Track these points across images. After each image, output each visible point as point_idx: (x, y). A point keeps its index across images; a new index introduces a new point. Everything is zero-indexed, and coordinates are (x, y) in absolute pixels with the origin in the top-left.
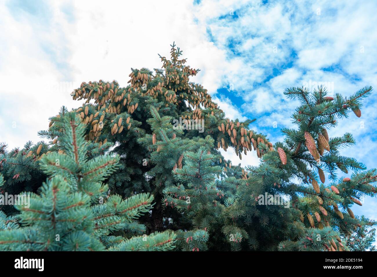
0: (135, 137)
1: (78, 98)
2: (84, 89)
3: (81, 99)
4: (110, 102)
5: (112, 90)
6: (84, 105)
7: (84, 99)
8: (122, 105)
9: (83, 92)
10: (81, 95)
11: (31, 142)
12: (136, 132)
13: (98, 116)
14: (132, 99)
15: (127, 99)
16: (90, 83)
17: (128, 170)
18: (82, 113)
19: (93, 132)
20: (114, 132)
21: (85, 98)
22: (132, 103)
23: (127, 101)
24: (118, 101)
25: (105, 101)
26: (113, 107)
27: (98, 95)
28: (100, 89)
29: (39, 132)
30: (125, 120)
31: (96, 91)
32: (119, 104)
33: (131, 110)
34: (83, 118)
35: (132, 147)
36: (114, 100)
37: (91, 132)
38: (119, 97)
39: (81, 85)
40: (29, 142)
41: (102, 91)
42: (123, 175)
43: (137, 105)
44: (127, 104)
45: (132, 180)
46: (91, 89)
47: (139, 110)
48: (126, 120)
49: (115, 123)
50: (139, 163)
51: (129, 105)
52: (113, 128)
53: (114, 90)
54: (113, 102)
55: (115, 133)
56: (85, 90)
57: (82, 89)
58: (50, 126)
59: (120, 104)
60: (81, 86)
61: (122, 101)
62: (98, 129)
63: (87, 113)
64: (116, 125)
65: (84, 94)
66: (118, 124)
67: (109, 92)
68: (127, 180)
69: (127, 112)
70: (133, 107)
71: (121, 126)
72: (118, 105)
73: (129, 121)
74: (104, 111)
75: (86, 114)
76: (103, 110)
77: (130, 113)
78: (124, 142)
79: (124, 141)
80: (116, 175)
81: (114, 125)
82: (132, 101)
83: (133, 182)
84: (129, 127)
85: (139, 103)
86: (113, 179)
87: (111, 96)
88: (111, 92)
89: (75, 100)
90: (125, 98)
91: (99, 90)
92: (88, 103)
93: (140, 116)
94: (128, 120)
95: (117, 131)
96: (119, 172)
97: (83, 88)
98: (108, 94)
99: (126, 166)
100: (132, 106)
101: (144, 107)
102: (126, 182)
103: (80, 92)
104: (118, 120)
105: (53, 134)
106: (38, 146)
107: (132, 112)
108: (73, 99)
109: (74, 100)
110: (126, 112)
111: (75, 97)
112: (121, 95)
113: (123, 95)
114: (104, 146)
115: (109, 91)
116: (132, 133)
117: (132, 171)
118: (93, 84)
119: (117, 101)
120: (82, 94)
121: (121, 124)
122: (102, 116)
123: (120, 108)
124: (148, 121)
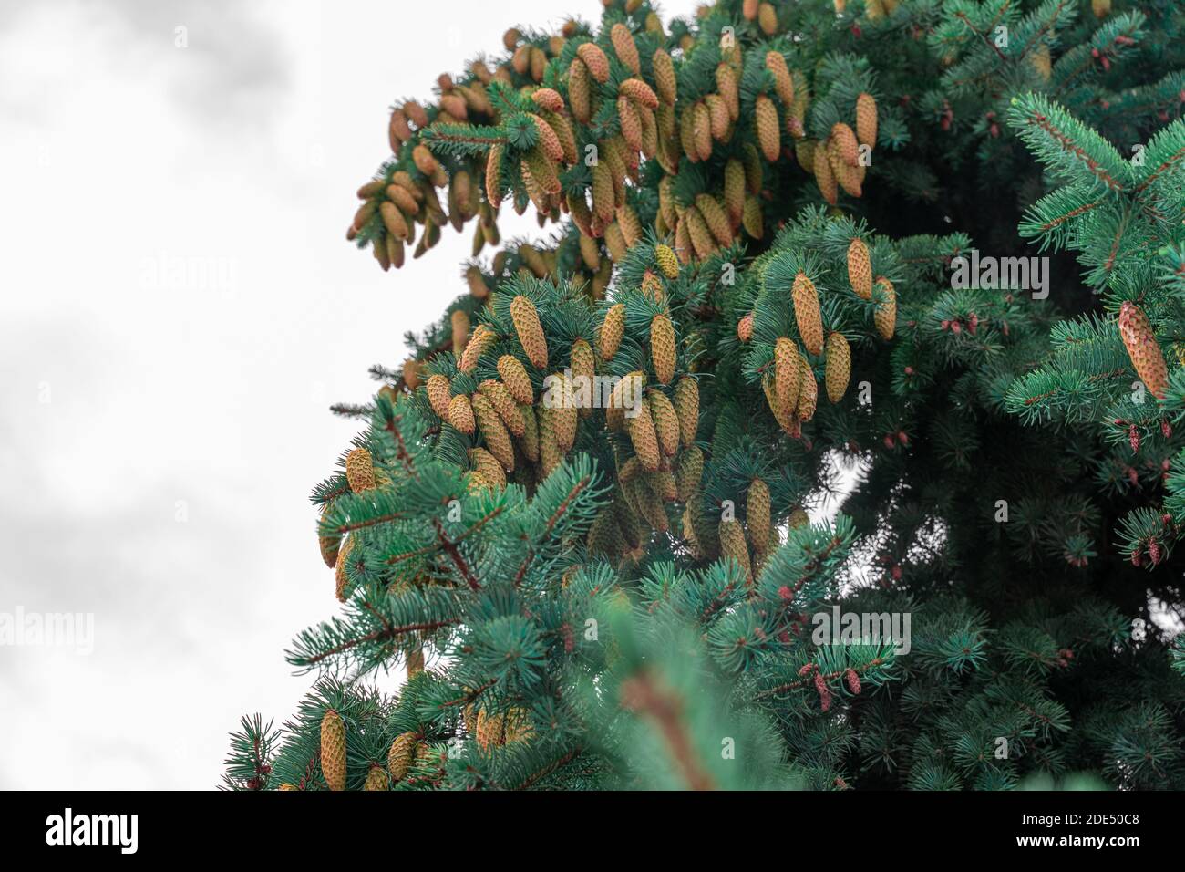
0: (959, 369)
1: (410, 241)
2: (422, 156)
3: (433, 237)
4: (654, 176)
5: (636, 84)
6: (472, 273)
7: (459, 228)
8: (757, 163)
9: (426, 182)
10: (423, 208)
11: (258, 723)
12: (957, 329)
13: (627, 331)
14: (811, 78)
15: (773, 93)
16: (446, 85)
17: (1017, 651)
18: (509, 365)
19: (641, 473)
20: (795, 414)
21: (459, 219)
22: (822, 109)
23: (782, 109)
24: (715, 141)
25: (616, 187)
26: (691, 204)
27: (553, 167)
28: (547, 111)
29: (293, 648)
30: (832, 277)
31: (522, 143)
32: (725, 161)
33: (841, 172)
34: (530, 398)
35: (973, 457)
36: (677, 151)
37: (630, 482)
38: (709, 108)
39: (392, 132)
40: (248, 729)
41: (565, 123)
42: (992, 703)
43: (867, 110)
44: (787, 138)
45: (1075, 715)
46: (483, 148)
47: (898, 135)
48: (842, 266)
49: (770, 336)
50: (1078, 555)
51: (812, 137)
52: (772, 381)
53: (649, 76)
54: (676, 169)
55: (808, 410)
56: (435, 163)
57: (410, 158)
58: (331, 559)
59: (738, 159)
60: (396, 142)
61: (744, 123)
62: (671, 439)
63: (536, 348)
64: (784, 348)
65: (442, 194)
66: (794, 334)
67: (622, 103)
68: (1039, 733)
69: (817, 199)
70: (844, 135)
71: (827, 336)
72: (722, 171)
73: (867, 274)
74: (648, 277)
75: (533, 359)
76: (642, 270)
77: (846, 204)
78: (889, 442)
79: (895, 438)
80: (944, 722)
81: (772, 359)
82: (812, 94)
83: (1090, 730)
84: (888, 315)
85: (877, 88)
86: (933, 763)
87: (645, 127)
88: (632, 100)
89: (399, 264)
90: (758, 93)
91: (540, 123)
92: (496, 240)
93: (921, 184)
94: (859, 261)
95: (813, 395)
96: (955, 692)
97: (411, 148)
98: (619, 131)
99: (991, 625)
100: (830, 137)
101: (931, 98)
102: (1041, 745)
103: (403, 191)
104: (783, 304)
105: (390, 627)
106: (316, 733)
107: (854, 184)
108: (386, 267)
109: (393, 268)
110: (810, 210)
111: (391, 247)
112: (714, 89)
113: (726, 78)
114: (788, 567)
115: (616, 97)
116: (925, 348)
117: (1053, 646)
118: (467, 83)
119: (705, 148)
120: (430, 199)
121: (820, 331)
122: (655, 327)
123: (749, 187)
124: (1037, 226)
